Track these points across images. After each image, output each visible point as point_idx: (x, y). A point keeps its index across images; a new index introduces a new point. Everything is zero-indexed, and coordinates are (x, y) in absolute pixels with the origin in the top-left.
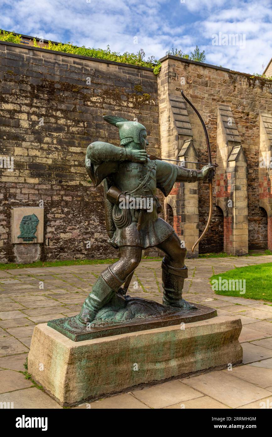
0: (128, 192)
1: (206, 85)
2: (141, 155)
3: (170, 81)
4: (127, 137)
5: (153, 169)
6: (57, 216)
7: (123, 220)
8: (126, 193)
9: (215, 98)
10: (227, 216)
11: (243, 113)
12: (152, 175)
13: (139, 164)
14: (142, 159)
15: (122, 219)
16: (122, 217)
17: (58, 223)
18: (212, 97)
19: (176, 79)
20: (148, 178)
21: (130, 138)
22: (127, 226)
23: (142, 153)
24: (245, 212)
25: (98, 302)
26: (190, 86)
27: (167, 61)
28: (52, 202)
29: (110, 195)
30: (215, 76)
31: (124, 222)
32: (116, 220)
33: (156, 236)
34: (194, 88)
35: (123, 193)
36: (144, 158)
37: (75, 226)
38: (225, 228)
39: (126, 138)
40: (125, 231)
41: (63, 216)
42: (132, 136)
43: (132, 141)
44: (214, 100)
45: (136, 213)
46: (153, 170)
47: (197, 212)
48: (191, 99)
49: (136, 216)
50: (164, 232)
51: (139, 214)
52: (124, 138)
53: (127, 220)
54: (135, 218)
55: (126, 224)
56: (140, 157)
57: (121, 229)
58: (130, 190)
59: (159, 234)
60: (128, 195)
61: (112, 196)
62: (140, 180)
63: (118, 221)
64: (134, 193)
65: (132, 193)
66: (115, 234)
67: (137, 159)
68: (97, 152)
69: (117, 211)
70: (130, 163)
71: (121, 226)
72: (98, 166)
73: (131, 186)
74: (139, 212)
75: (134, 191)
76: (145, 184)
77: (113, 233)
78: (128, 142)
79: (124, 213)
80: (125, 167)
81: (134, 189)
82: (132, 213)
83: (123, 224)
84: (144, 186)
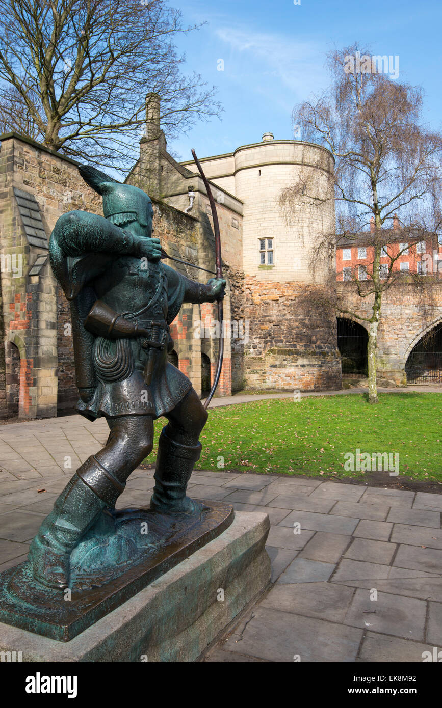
0: (128, 314)
1: (64, 184)
2: (153, 246)
3: (15, 169)
4: (126, 210)
5: (165, 274)
8: (124, 315)
12: (165, 286)
14: (155, 255)
15: (119, 365)
16: (118, 360)
19: (24, 167)
20: (160, 290)
21: (132, 214)
22: (124, 379)
23: (155, 244)
25: (76, 532)
26: (43, 181)
27: (11, 140)
29: (96, 318)
31: (123, 369)
32: (103, 367)
33: (170, 394)
34: (48, 186)
35: (120, 315)
36: (159, 253)
39: (123, 213)
40: (123, 387)
42: (136, 211)
43: (135, 221)
44: (74, 205)
45: (142, 352)
46: (165, 277)
47: (55, 354)
48: (45, 199)
49: (142, 358)
50: (178, 386)
51: (147, 354)
52: (119, 213)
53: (128, 366)
54: (141, 363)
55: (126, 373)
56: (152, 251)
57: (112, 384)
58: (133, 310)
59: (172, 389)
60: (129, 319)
61: (100, 320)
62: (150, 293)
63: (110, 368)
64: (139, 316)
65: (136, 316)
66: (96, 393)
67: (148, 252)
68: (86, 230)
69: (104, 348)
70: (134, 260)
71: (116, 377)
72: (79, 260)
73: (135, 303)
74: (148, 351)
75: (140, 312)
76: (157, 300)
77: (93, 393)
78: (126, 221)
79: (122, 353)
80: (125, 266)
81: (140, 309)
82: (135, 353)
83: (119, 374)
84: (156, 303)
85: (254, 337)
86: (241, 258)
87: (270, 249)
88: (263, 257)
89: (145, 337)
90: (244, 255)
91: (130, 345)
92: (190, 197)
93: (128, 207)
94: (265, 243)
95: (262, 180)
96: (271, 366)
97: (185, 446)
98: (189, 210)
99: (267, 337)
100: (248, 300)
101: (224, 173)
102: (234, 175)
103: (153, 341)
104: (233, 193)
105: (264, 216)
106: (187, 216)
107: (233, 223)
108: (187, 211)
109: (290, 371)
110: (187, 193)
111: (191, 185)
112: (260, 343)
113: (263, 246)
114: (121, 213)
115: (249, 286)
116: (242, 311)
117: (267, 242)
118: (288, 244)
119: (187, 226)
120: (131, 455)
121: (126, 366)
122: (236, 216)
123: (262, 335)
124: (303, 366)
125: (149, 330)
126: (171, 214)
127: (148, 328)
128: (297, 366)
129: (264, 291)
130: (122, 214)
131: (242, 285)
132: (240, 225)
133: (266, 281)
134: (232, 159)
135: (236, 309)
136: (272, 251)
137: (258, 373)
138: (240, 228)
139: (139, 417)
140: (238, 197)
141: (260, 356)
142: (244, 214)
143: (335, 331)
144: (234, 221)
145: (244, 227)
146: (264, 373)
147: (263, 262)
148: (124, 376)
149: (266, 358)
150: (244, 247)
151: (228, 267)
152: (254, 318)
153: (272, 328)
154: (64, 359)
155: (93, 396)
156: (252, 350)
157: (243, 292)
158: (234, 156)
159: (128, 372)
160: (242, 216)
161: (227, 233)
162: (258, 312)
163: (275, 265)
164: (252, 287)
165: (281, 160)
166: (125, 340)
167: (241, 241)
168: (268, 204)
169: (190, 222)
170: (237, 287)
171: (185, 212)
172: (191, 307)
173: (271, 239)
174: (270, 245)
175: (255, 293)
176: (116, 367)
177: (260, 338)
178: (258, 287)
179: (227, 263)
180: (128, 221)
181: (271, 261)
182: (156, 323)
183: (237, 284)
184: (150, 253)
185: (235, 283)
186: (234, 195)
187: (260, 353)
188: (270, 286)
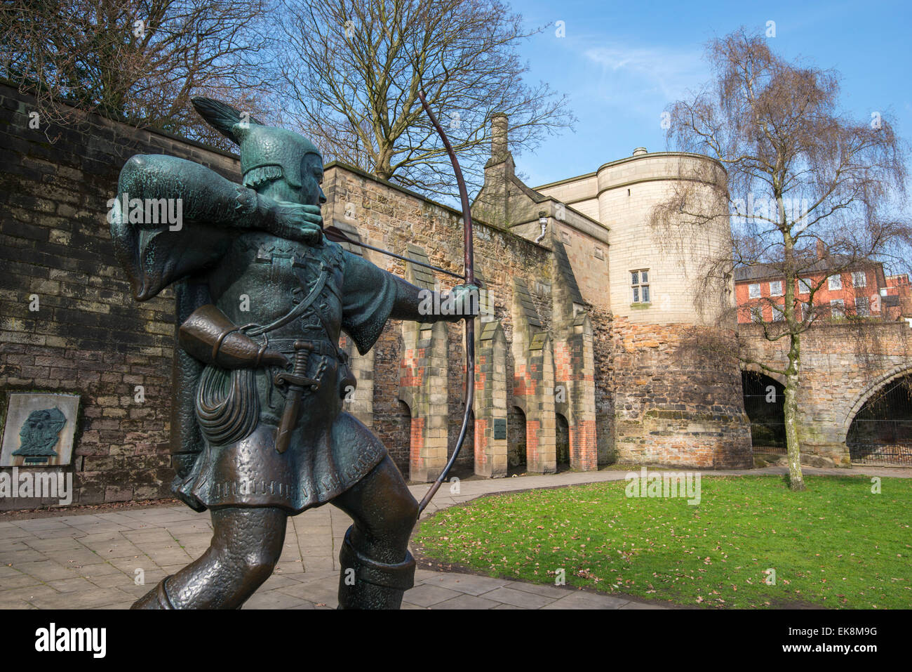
0: (253, 327)
1: (391, 214)
2: (304, 217)
3: (336, 200)
4: (265, 162)
5: (335, 266)
6: (107, 412)
7: (230, 416)
8: (244, 330)
9: (404, 234)
10: (417, 416)
11: (443, 261)
12: (332, 284)
13: (297, 245)
14: (306, 230)
15: (227, 414)
16: (227, 405)
17: (108, 426)
18: (399, 233)
19: (347, 197)
20: (319, 290)
21: (274, 169)
22: (242, 437)
23: (308, 214)
24: (444, 410)
26: (367, 212)
27: (334, 169)
28: (100, 384)
29: (192, 333)
30: (404, 204)
31: (235, 422)
32: (204, 418)
33: (335, 468)
34: (373, 216)
35: (237, 330)
36: (314, 228)
37: (144, 432)
38: (412, 435)
39: (261, 167)
40: (234, 453)
41: (121, 412)
42: (279, 162)
43: (279, 178)
44: (402, 237)
45: (276, 393)
46: (336, 270)
47: (370, 410)
48: (368, 231)
49: (275, 404)
50: (357, 455)
51: (285, 398)
52: (254, 169)
53: (245, 417)
54: (273, 412)
55: (240, 428)
56: (300, 223)
57: (220, 448)
58: (261, 320)
59: (343, 461)
60: (255, 335)
61: (199, 337)
62: (296, 293)
63: (213, 420)
64: (273, 332)
65: (266, 331)
66: (197, 463)
67: (291, 226)
68: (155, 180)
69: (213, 386)
70: (268, 237)
71: (222, 436)
72: (155, 234)
73: (264, 309)
74: (287, 392)
75: (273, 324)
76: (311, 306)
77: (193, 461)
78: (265, 179)
79: (236, 394)
80: (251, 248)
81: (274, 319)
82: (263, 394)
83: (229, 429)
84: (306, 311)
85: (628, 394)
86: (608, 295)
87: (645, 283)
88: (636, 293)
89: (281, 367)
90: (611, 291)
91: (253, 381)
92: (541, 224)
93: (267, 158)
94: (639, 278)
95: (631, 200)
96: (651, 433)
97: (377, 563)
98: (541, 239)
99: (644, 395)
100: (618, 347)
101: (585, 195)
102: (597, 197)
103: (297, 375)
104: (596, 219)
105: (636, 243)
106: (537, 246)
107: (596, 253)
108: (539, 240)
109: (678, 440)
110: (538, 220)
111: (543, 210)
112: (635, 402)
113: (635, 280)
114: (257, 167)
115: (619, 330)
116: (611, 361)
117: (640, 275)
118: (669, 277)
119: (537, 257)
120: (225, 582)
121: (241, 415)
122: (600, 245)
123: (638, 392)
124: (696, 434)
125: (291, 356)
126: (517, 245)
127: (289, 353)
128: (687, 434)
129: (639, 336)
130: (258, 169)
131: (610, 328)
132: (606, 255)
133: (641, 323)
134: (594, 180)
135: (602, 359)
136: (648, 286)
137: (635, 442)
138: (605, 259)
139: (253, 510)
140: (603, 223)
141: (637, 419)
142: (610, 242)
143: (740, 388)
144: (598, 251)
145: (611, 258)
146: (642, 442)
147: (637, 299)
148: (238, 435)
149: (645, 422)
150: (611, 282)
151: (591, 306)
152: (627, 370)
153: (650, 383)
154: (384, 416)
155: (192, 467)
156: (625, 412)
157: (611, 337)
158: (597, 175)
159: (244, 427)
160: (609, 245)
161: (588, 265)
162: (632, 362)
163: (653, 302)
164: (624, 331)
165: (656, 175)
166: (244, 372)
167: (608, 275)
168: (640, 228)
169: (541, 253)
170: (604, 330)
171: (536, 241)
172: (541, 355)
173: (645, 271)
174: (645, 278)
175: (628, 338)
176: (223, 419)
177: (635, 395)
178: (630, 331)
179: (590, 302)
180: (268, 179)
181: (646, 297)
182: (304, 344)
183: (603, 328)
184: (295, 226)
185: (600, 326)
186: (598, 221)
187: (637, 416)
188: (646, 329)
